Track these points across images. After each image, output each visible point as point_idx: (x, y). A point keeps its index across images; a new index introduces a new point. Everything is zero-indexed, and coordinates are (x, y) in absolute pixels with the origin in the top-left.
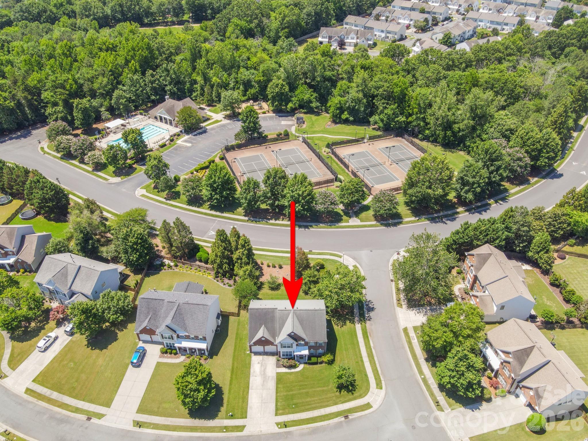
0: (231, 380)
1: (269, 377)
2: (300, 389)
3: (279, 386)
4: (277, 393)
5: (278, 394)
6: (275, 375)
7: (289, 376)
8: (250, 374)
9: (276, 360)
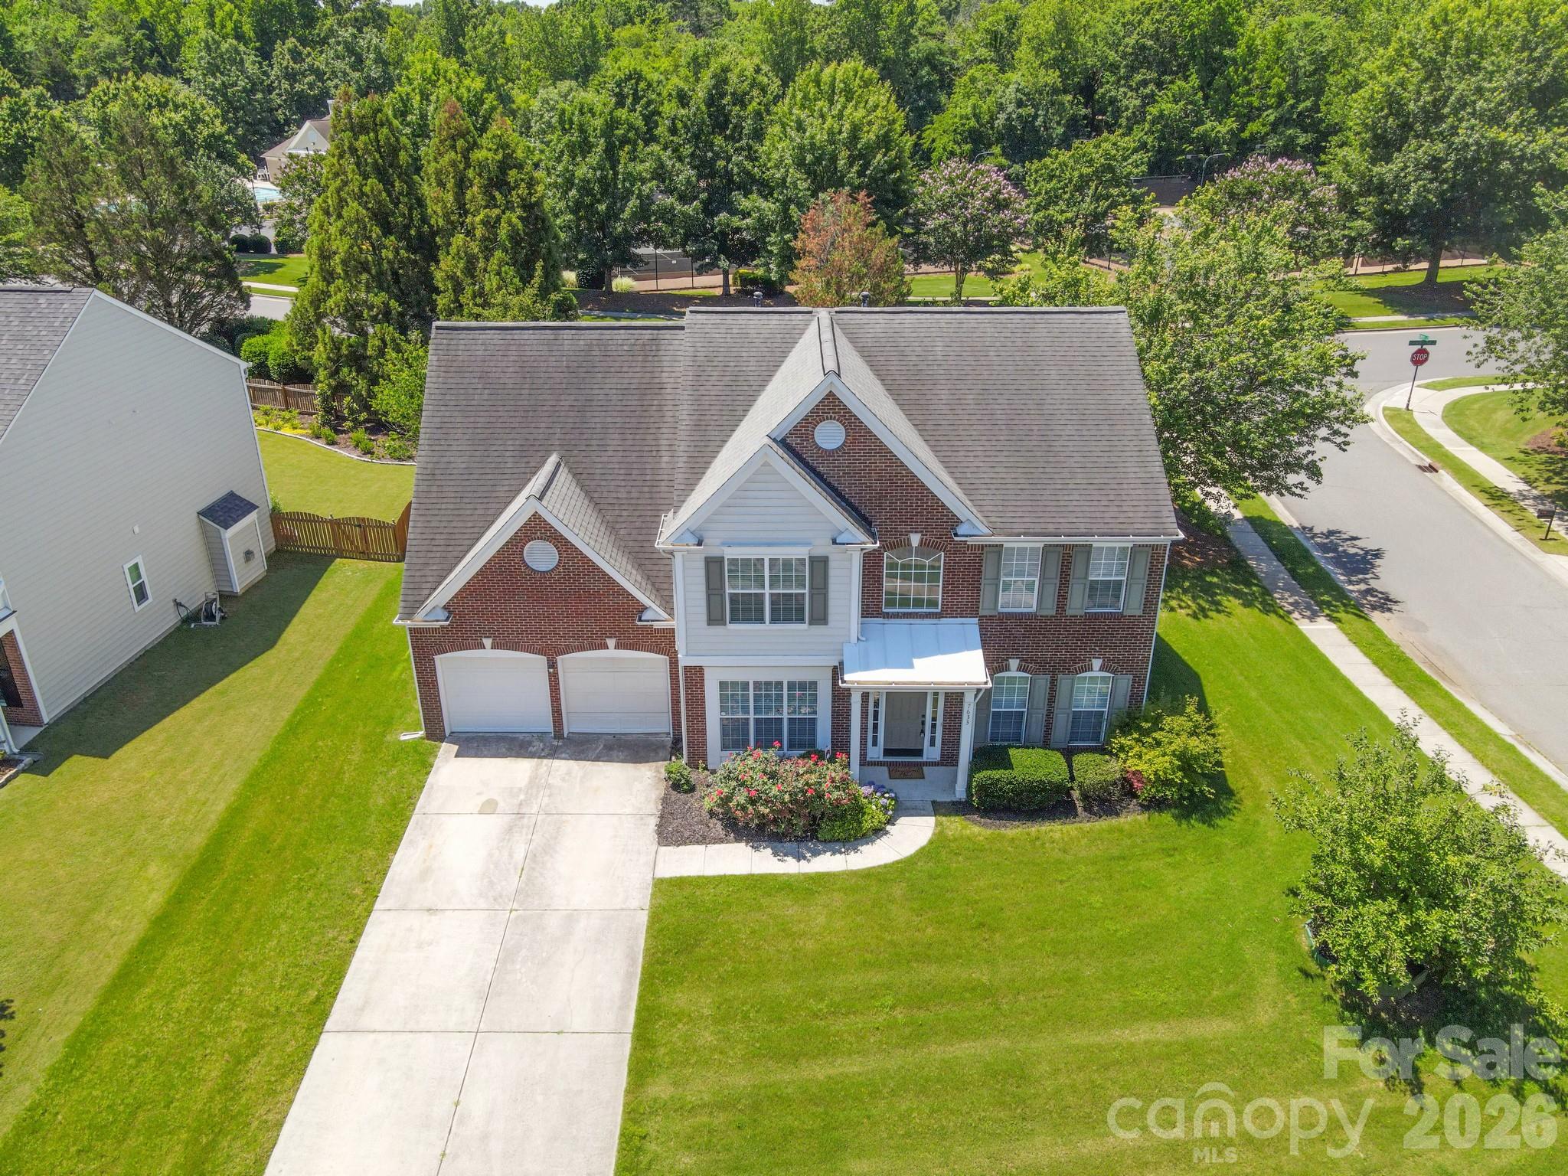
0: (145, 947)
1: (572, 917)
2: (918, 1035)
3: (679, 999)
4: (640, 1071)
5: (660, 1089)
6: (637, 902)
7: (788, 909)
8: (372, 893)
9: (660, 790)
